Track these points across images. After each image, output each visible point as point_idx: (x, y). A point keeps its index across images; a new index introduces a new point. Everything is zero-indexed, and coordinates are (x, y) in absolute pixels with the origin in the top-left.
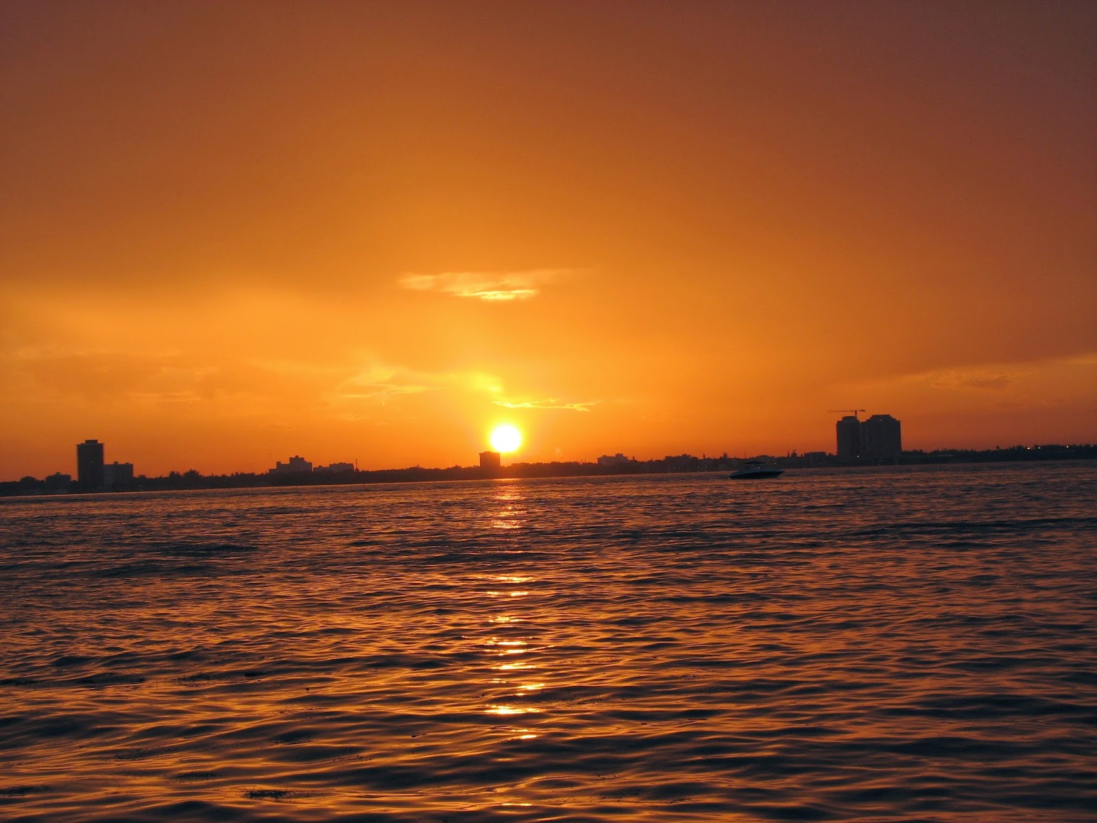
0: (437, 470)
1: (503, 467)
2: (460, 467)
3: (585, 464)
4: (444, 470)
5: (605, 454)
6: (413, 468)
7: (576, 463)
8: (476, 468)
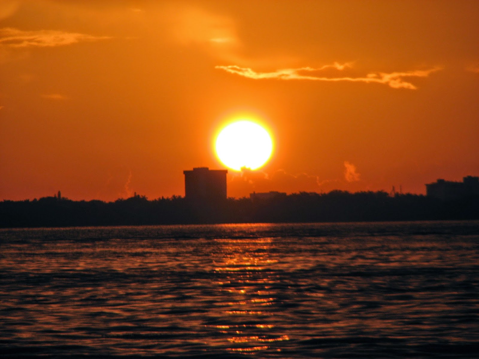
0: (96, 204)
1: (232, 200)
2: (144, 199)
3: (398, 196)
4: (110, 204)
5: (442, 178)
6: (49, 198)
7: (382, 195)
8: (176, 200)
